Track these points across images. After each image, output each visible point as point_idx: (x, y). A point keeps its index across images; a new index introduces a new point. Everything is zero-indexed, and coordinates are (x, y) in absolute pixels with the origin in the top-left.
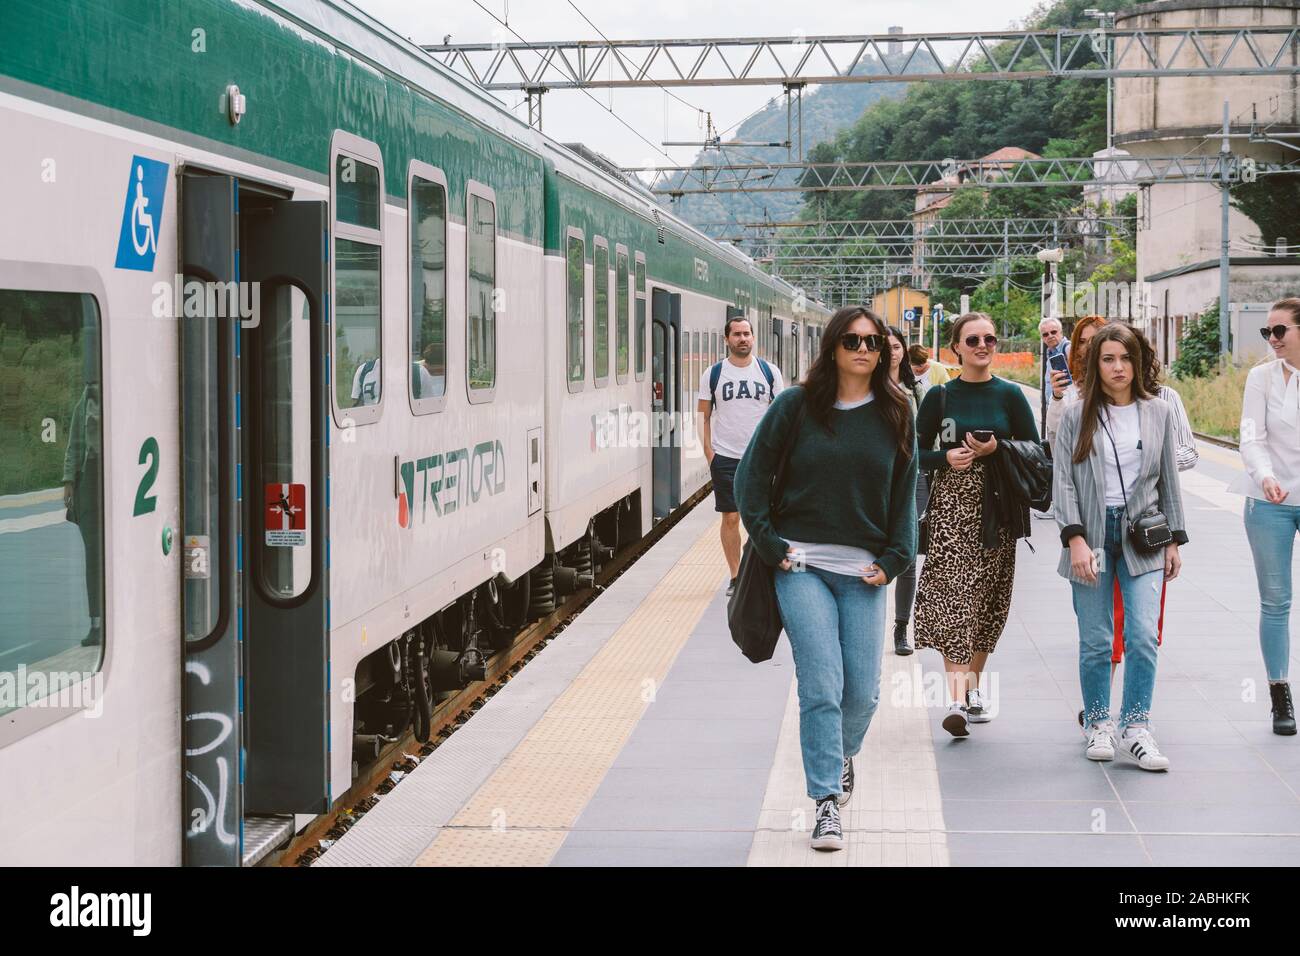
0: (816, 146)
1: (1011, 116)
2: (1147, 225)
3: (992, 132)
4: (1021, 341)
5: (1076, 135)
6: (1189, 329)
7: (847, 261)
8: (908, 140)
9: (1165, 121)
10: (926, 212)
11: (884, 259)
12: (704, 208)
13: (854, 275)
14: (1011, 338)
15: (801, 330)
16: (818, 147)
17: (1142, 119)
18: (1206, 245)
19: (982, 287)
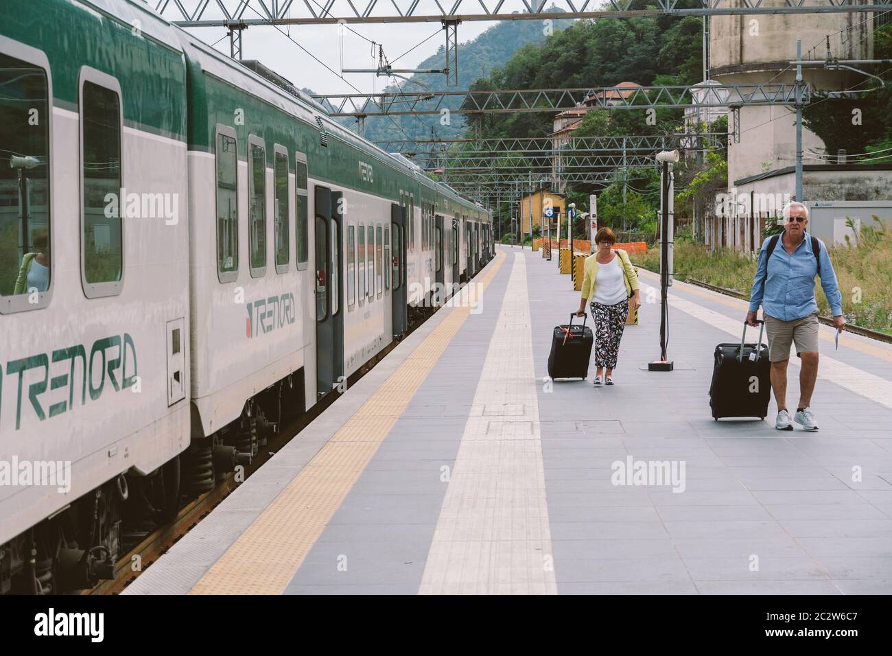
0: (476, 82)
1: (627, 58)
2: (737, 139)
3: (612, 70)
4: (636, 233)
5: (678, 72)
6: (771, 222)
7: (501, 171)
8: (547, 77)
9: (749, 57)
10: (562, 133)
11: (529, 169)
12: (389, 131)
13: (506, 182)
14: (630, 231)
15: (461, 225)
16: (478, 83)
17: (731, 56)
18: (782, 155)
19: (606, 191)
